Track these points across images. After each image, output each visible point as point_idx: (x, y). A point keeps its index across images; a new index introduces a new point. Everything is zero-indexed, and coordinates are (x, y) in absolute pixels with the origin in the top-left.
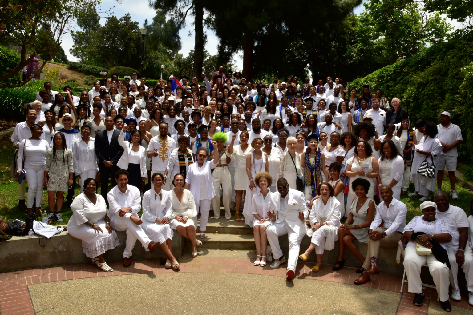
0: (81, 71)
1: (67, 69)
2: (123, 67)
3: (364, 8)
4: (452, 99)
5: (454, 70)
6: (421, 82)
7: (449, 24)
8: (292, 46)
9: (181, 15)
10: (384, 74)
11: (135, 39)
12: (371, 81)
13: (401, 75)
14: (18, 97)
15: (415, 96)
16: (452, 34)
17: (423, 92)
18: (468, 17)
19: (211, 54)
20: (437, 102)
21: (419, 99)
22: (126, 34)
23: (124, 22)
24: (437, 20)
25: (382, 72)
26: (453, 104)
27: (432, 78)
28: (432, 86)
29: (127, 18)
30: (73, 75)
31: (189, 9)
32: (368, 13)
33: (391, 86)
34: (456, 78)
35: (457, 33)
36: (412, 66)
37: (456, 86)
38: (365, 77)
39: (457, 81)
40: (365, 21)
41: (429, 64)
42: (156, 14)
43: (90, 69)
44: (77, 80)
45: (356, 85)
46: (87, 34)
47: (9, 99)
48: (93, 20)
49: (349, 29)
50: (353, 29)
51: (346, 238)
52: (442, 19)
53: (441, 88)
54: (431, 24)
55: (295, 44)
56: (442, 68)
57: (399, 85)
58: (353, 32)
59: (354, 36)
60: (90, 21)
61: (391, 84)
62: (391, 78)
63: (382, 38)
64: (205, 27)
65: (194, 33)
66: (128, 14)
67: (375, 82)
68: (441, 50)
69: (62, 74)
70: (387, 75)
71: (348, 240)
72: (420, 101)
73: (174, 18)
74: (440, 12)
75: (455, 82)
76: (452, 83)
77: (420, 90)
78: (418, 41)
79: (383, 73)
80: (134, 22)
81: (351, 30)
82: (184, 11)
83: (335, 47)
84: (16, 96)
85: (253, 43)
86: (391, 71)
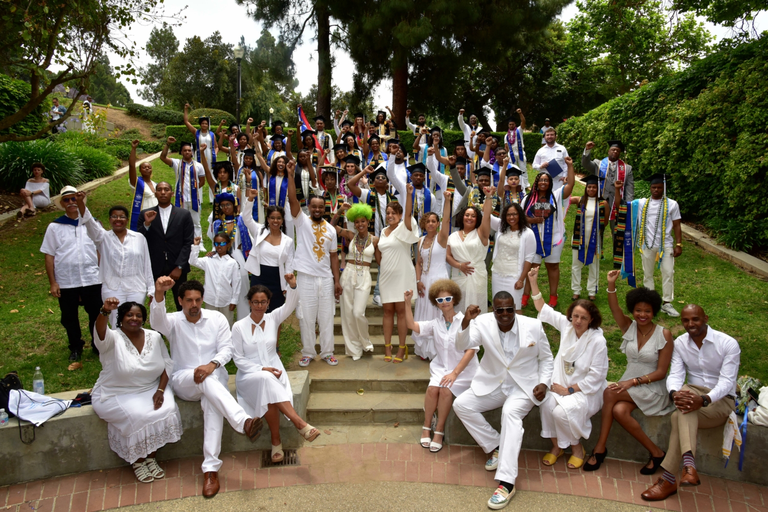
0: (145, 118)
1: (124, 116)
2: (209, 110)
3: (578, 9)
4: (753, 142)
5: (754, 93)
6: (690, 116)
7: (708, 31)
8: (464, 73)
9: (296, 27)
10: (621, 107)
11: (229, 70)
12: (597, 119)
13: (652, 106)
14: (35, 158)
15: (680, 140)
16: (715, 47)
17: (696, 132)
18: (739, 19)
19: (342, 90)
20: (724, 147)
21: (687, 144)
22: (214, 63)
23: (212, 45)
24: (691, 24)
25: (618, 104)
26: (754, 149)
27: (712, 108)
28: (714, 122)
29: (216, 38)
30: (134, 123)
31: (308, 19)
32: (585, 17)
33: (634, 126)
34: (759, 107)
35: (724, 45)
36: (671, 91)
37: (759, 120)
38: (586, 114)
39: (761, 111)
40: (579, 29)
41: (703, 85)
42: (261, 35)
43: (159, 114)
44: (140, 131)
45: (570, 128)
46: (161, 67)
47: (20, 160)
48: (170, 46)
49: (553, 43)
50: (559, 43)
51: (620, 408)
52: (698, 23)
53: (730, 124)
54: (682, 32)
55: (469, 70)
56: (731, 92)
57: (649, 123)
58: (560, 47)
59: (560, 54)
60: (165, 47)
61: (633, 123)
62: (633, 112)
63: (604, 56)
64: (333, 47)
65: (316, 56)
66: (217, 33)
67: (606, 120)
68: (725, 62)
69: (117, 123)
70: (626, 108)
71: (625, 412)
72: (688, 148)
73: (285, 32)
74: (697, 12)
75: (757, 113)
76: (752, 115)
77: (689, 129)
78: (661, 59)
79: (619, 106)
80: (226, 44)
81: (555, 45)
82: (300, 21)
83: (530, 72)
84: (33, 155)
85: (407, 69)
86: (633, 102)
